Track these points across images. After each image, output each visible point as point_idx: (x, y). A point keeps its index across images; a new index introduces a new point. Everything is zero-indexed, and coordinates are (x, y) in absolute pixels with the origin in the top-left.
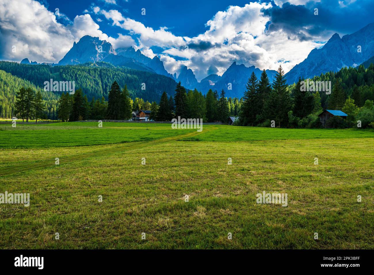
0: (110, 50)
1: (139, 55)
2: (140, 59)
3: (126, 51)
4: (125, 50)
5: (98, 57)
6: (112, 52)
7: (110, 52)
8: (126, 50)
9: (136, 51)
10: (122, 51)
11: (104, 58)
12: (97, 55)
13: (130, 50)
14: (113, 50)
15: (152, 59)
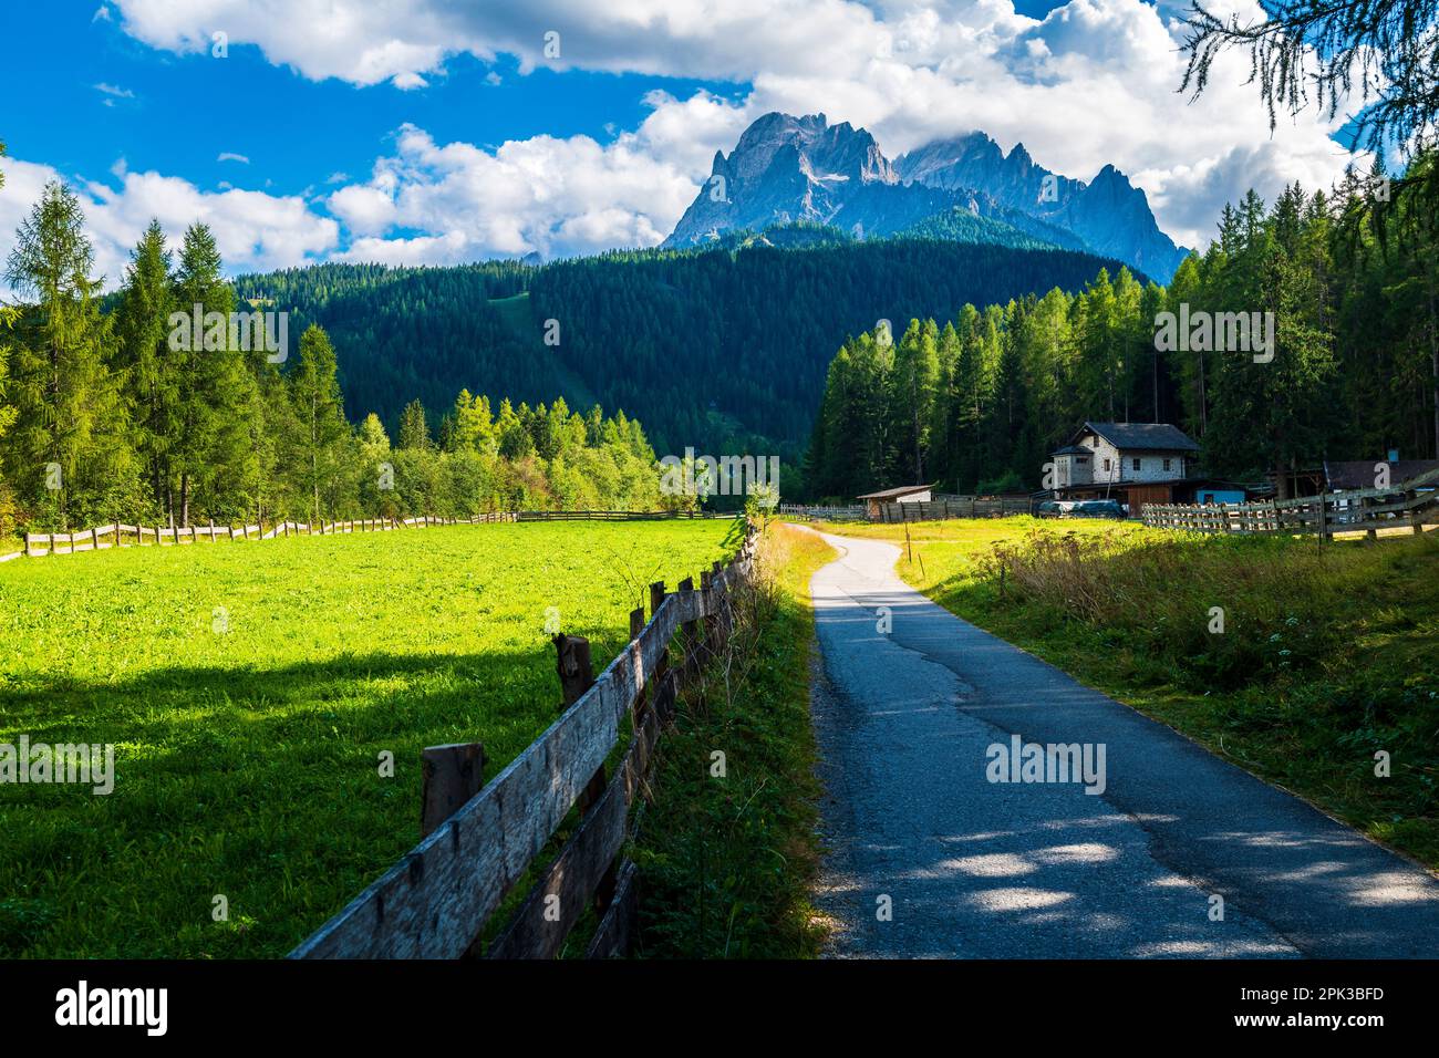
0: (866, 166)
1: (1024, 175)
2: (1025, 190)
3: (957, 163)
4: (953, 158)
5: (809, 207)
6: (878, 172)
7: (868, 175)
8: (957, 160)
9: (1006, 154)
10: (938, 166)
11: (840, 206)
12: (807, 200)
13: (976, 155)
14: (881, 166)
15: (1088, 185)
